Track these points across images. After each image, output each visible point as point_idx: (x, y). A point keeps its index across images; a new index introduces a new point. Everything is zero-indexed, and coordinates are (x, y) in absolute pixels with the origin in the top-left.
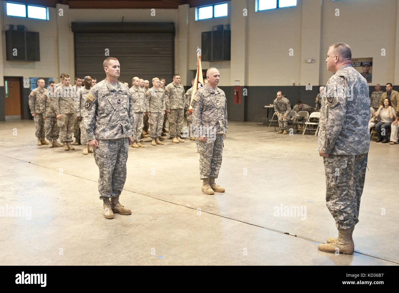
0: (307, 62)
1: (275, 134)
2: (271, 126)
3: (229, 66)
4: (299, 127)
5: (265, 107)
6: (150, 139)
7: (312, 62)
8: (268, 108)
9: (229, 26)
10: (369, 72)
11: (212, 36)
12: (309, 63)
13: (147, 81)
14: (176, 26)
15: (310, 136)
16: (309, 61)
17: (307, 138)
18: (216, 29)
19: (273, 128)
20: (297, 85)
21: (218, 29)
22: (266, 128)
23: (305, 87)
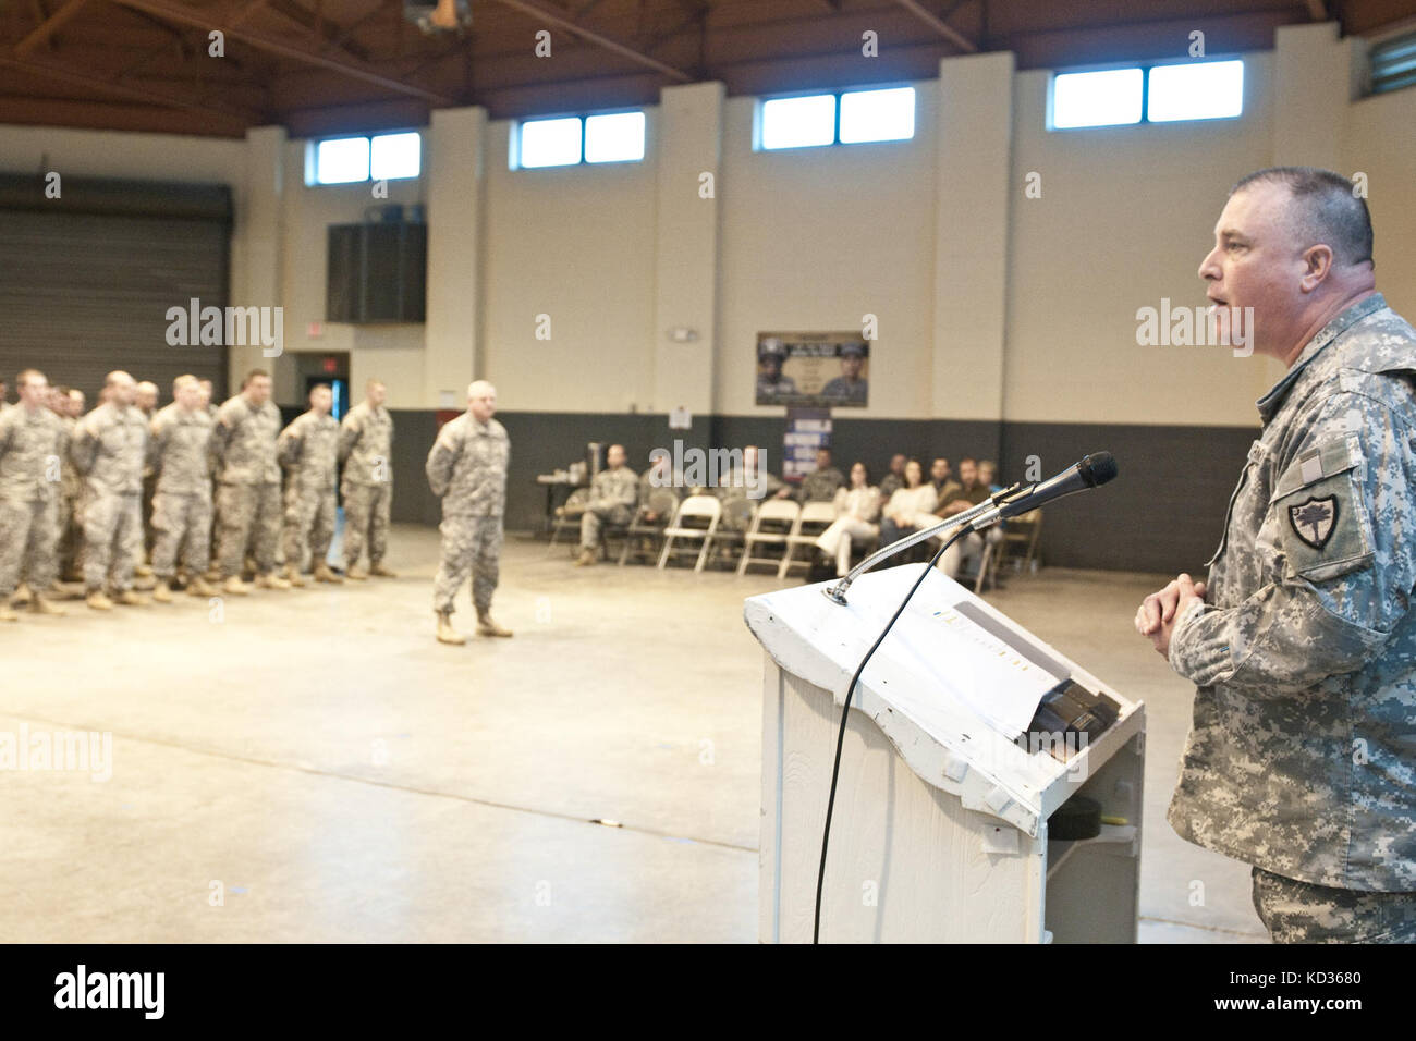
0: (671, 336)
1: (571, 567)
2: (560, 541)
3: (420, 344)
4: (647, 545)
5: (543, 479)
6: (151, 581)
7: (688, 340)
8: (550, 486)
9: (421, 210)
10: (862, 374)
11: (365, 239)
12: (680, 341)
13: (148, 388)
14: (238, 197)
15: (680, 573)
16: (681, 335)
17: (672, 577)
18: (377, 217)
19: (565, 549)
20: (643, 409)
21: (386, 217)
22: (540, 547)
23: (665, 418)
